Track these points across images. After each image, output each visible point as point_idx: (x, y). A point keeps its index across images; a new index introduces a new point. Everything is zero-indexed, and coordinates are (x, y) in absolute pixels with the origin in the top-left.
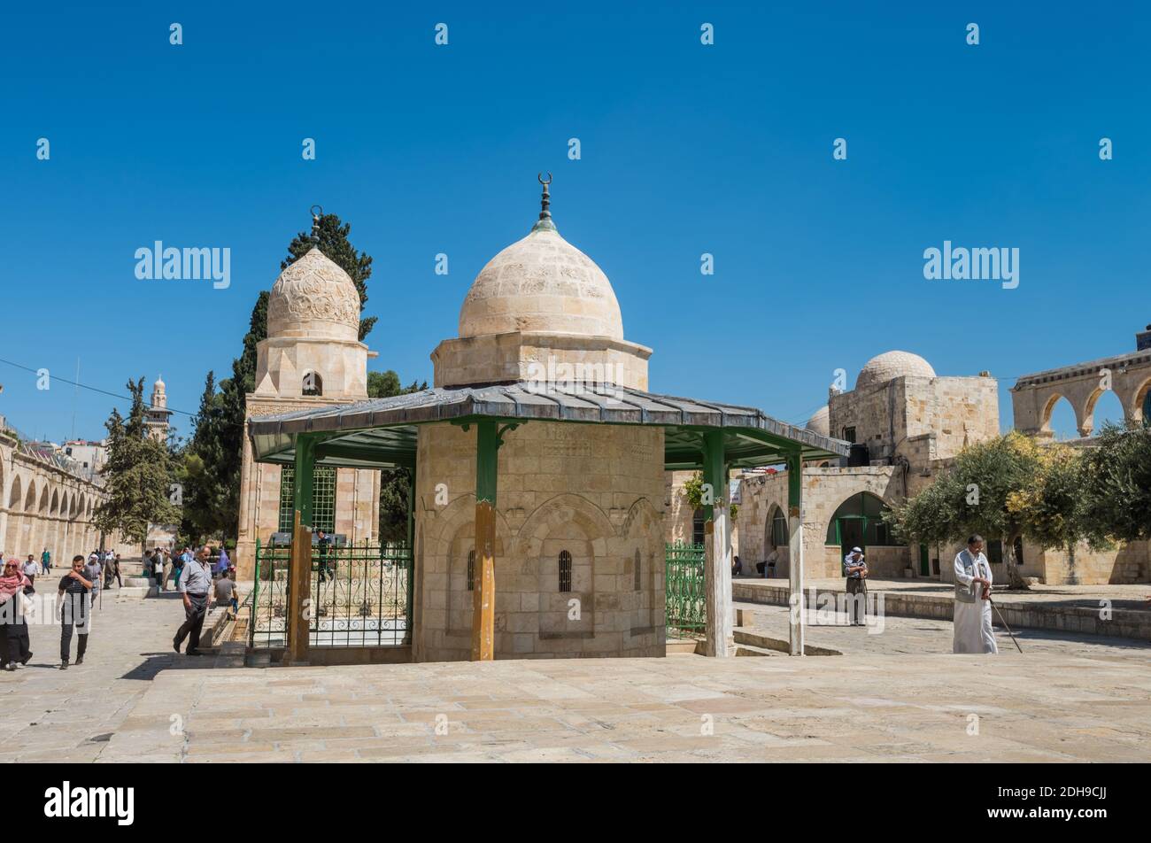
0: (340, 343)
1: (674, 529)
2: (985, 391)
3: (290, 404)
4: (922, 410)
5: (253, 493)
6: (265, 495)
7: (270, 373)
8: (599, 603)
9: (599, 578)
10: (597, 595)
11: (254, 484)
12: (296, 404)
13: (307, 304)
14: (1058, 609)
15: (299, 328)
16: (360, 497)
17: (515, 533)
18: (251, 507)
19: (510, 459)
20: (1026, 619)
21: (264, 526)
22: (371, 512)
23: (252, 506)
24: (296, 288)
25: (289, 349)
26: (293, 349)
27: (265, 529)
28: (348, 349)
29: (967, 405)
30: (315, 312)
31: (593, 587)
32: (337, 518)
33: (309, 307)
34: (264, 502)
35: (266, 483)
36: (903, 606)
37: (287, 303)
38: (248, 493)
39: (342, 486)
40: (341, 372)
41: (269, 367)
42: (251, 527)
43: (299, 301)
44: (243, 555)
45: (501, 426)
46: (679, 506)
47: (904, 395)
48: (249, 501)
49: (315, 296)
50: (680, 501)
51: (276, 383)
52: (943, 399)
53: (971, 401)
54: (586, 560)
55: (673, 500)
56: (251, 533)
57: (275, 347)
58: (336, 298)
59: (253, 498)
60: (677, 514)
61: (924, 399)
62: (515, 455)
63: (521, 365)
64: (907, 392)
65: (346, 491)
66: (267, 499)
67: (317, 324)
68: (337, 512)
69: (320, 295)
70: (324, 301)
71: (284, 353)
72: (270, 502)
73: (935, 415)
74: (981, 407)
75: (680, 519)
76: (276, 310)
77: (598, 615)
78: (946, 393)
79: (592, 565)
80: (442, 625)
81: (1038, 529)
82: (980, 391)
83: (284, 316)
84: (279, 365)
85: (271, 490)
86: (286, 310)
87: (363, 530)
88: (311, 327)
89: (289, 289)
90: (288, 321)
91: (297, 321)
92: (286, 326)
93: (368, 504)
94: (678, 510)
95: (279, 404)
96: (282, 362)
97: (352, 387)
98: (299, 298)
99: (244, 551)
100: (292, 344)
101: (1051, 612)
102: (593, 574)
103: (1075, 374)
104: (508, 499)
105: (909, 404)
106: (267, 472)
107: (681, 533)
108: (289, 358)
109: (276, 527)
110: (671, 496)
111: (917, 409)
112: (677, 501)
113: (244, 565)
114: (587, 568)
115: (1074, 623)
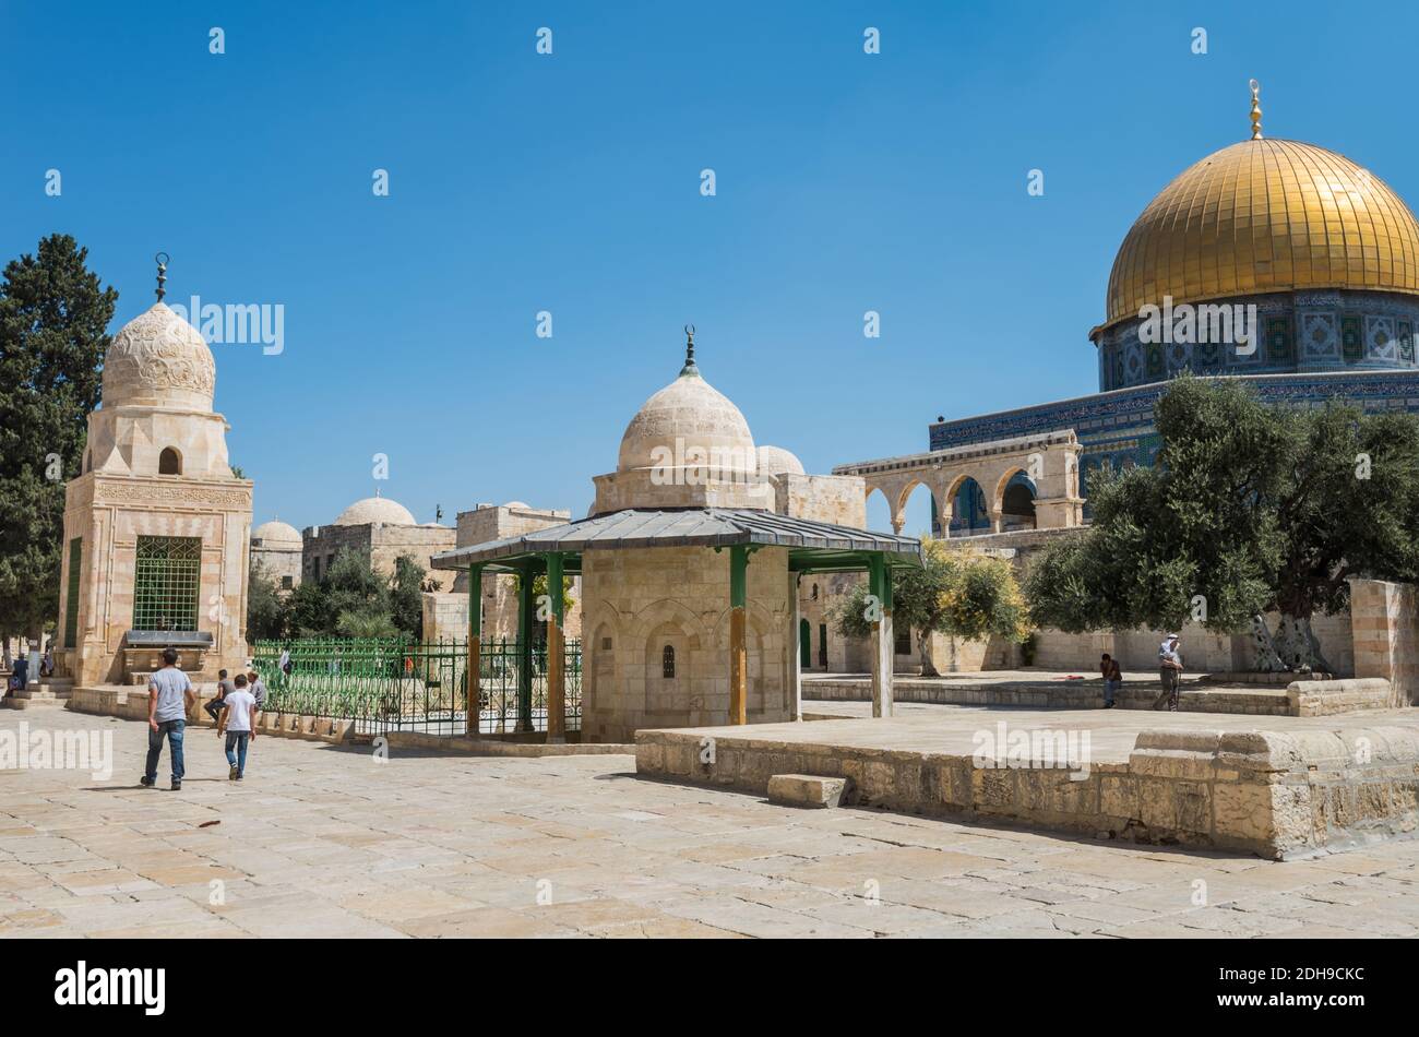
0: (202, 416)
1: (498, 624)
2: (856, 489)
3: (147, 484)
4: (802, 507)
5: (103, 585)
6: (116, 588)
7: (118, 447)
8: (768, 686)
9: (767, 666)
10: (766, 680)
11: (103, 576)
12: (153, 484)
13: (162, 369)
14: (1014, 688)
15: (152, 396)
16: (226, 590)
17: (710, 631)
18: (100, 601)
19: (705, 572)
20: (984, 698)
21: (116, 623)
22: (238, 607)
23: (102, 601)
24: (149, 350)
25: (143, 420)
26: (148, 420)
27: (117, 626)
28: (211, 423)
29: (840, 503)
30: (172, 379)
31: (762, 674)
32: (200, 614)
33: (165, 373)
34: (116, 596)
35: (119, 574)
36: (858, 691)
37: (137, 366)
38: (96, 585)
39: (206, 578)
40: (204, 448)
41: (117, 439)
42: (100, 624)
43: (153, 365)
44: (90, 657)
45: (747, 549)
46: (504, 598)
47: (786, 493)
48: (98, 595)
49: (172, 360)
50: (505, 593)
51: (128, 457)
52: (821, 497)
53: (843, 500)
54: (756, 652)
55: (498, 591)
56: (100, 631)
57: (124, 416)
58: (196, 363)
59: (102, 591)
60: (502, 606)
61: (804, 496)
62: (710, 568)
63: (707, 494)
64: (790, 489)
65: (210, 583)
66: (120, 592)
67: (174, 393)
68: (200, 607)
69: (178, 360)
70: (183, 366)
71: (136, 425)
72: (123, 596)
73: (813, 512)
74: (852, 505)
75: (505, 612)
76: (122, 373)
77: (767, 696)
78: (823, 491)
79: (761, 656)
80: (642, 707)
81: (963, 623)
82: (851, 490)
83: (132, 381)
84: (131, 438)
85: (125, 582)
86: (136, 374)
87: (230, 626)
88: (166, 396)
89: (139, 349)
90: (138, 387)
91: (150, 388)
92: (136, 393)
93: (235, 598)
94: (503, 603)
95: (133, 483)
96: (135, 435)
97: (216, 465)
98: (152, 361)
99: (92, 652)
100: (147, 414)
101: (1007, 691)
102: (762, 663)
103: (891, 467)
104: (704, 603)
105: (791, 501)
106: (121, 561)
107: (505, 627)
108: (143, 430)
109: (129, 624)
110: (495, 587)
111: (798, 506)
112: (501, 593)
113: (92, 668)
114: (757, 659)
115: (1028, 699)
